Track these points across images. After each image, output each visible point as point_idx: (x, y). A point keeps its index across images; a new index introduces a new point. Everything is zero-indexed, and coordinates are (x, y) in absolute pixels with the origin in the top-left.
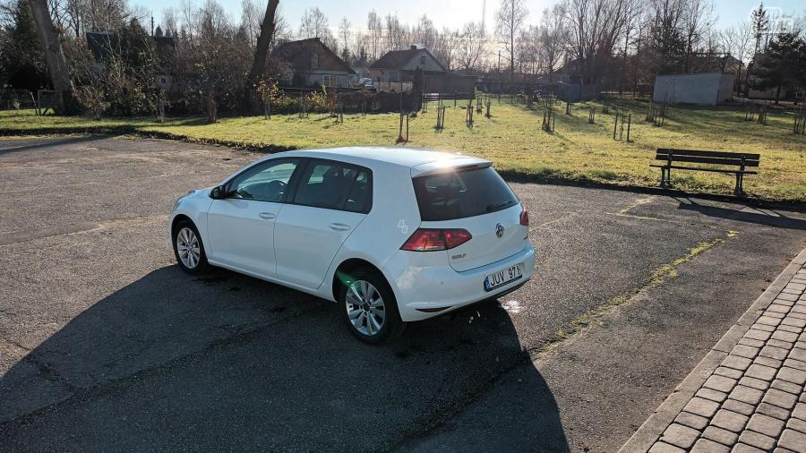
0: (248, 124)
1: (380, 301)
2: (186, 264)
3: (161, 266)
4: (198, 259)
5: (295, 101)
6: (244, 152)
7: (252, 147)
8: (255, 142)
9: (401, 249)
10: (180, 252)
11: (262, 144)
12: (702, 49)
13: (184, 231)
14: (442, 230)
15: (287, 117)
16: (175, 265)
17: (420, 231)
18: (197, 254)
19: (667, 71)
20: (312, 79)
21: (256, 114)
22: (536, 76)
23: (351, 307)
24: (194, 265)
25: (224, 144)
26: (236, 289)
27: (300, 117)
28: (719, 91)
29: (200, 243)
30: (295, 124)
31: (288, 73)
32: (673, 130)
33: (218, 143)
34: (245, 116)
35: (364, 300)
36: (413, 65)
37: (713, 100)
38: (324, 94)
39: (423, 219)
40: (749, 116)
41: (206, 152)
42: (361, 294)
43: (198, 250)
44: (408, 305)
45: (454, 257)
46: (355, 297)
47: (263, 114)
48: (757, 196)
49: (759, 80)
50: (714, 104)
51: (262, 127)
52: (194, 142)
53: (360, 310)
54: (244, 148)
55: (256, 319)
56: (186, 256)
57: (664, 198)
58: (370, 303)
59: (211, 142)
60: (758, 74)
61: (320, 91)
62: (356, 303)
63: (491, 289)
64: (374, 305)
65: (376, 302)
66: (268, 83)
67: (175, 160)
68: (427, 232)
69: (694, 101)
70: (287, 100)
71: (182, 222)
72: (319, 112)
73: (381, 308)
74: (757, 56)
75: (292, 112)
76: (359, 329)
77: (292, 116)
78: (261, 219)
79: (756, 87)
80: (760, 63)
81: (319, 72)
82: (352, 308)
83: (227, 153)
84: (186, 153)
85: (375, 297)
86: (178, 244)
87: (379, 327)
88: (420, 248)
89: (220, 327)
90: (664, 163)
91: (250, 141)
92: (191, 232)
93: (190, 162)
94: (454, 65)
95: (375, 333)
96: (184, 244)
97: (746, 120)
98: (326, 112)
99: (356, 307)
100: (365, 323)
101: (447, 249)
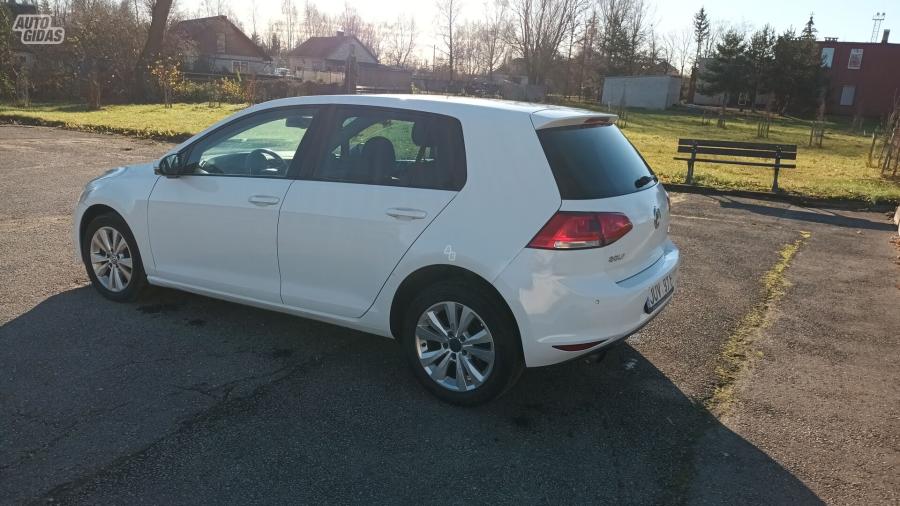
0: (144, 112)
1: (484, 335)
2: (108, 286)
3: (62, 289)
4: (129, 276)
5: (201, 87)
6: (148, 141)
7: (158, 135)
8: (161, 131)
9: (528, 246)
10: (95, 267)
11: (172, 132)
12: (645, 52)
13: (103, 232)
14: (596, 215)
15: (193, 106)
16: (86, 287)
17: (561, 217)
18: (128, 269)
19: (615, 72)
20: (219, 64)
21: (153, 102)
22: (474, 76)
23: (423, 345)
24: (121, 286)
25: (120, 132)
26: (199, 323)
27: (210, 107)
28: (668, 95)
29: (133, 250)
30: (206, 114)
31: (191, 54)
32: (638, 132)
33: (109, 129)
34: (137, 103)
35: (451, 334)
36: (341, 54)
37: (662, 105)
38: (237, 80)
39: (564, 196)
40: (705, 120)
41: (95, 141)
42: (446, 324)
43: (129, 262)
44: (540, 341)
45: (612, 259)
46: (432, 328)
47: (161, 102)
48: (799, 193)
49: (707, 85)
50: (663, 108)
51: (163, 116)
52: (75, 129)
53: (443, 351)
54: (147, 137)
55: (252, 371)
56: (107, 272)
57: (695, 196)
58: (463, 339)
59: (101, 130)
60: (706, 78)
61: (232, 77)
62: (436, 338)
63: (652, 309)
64: (469, 343)
65: (474, 338)
66: (166, 65)
67: (53, 149)
68: (574, 218)
69: (642, 105)
70: (191, 87)
71: (98, 217)
72: (233, 103)
73: (486, 346)
74: (699, 60)
75: (199, 101)
76: (440, 382)
77: (200, 105)
78: (253, 206)
79: (703, 92)
80: (707, 67)
81: (227, 56)
82: (426, 348)
83: (126, 142)
84: (66, 141)
85: (474, 328)
86: (92, 254)
87: (480, 378)
88: (559, 244)
89: (192, 389)
90: (689, 156)
91: (155, 128)
92: (116, 233)
93: (75, 152)
94: (383, 59)
95: (472, 387)
96: (102, 253)
97: (703, 124)
98: (242, 102)
99: (433, 346)
100: (451, 371)
101: (603, 244)
